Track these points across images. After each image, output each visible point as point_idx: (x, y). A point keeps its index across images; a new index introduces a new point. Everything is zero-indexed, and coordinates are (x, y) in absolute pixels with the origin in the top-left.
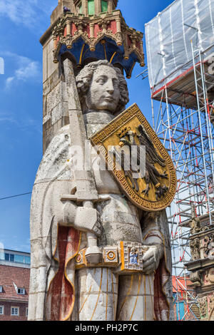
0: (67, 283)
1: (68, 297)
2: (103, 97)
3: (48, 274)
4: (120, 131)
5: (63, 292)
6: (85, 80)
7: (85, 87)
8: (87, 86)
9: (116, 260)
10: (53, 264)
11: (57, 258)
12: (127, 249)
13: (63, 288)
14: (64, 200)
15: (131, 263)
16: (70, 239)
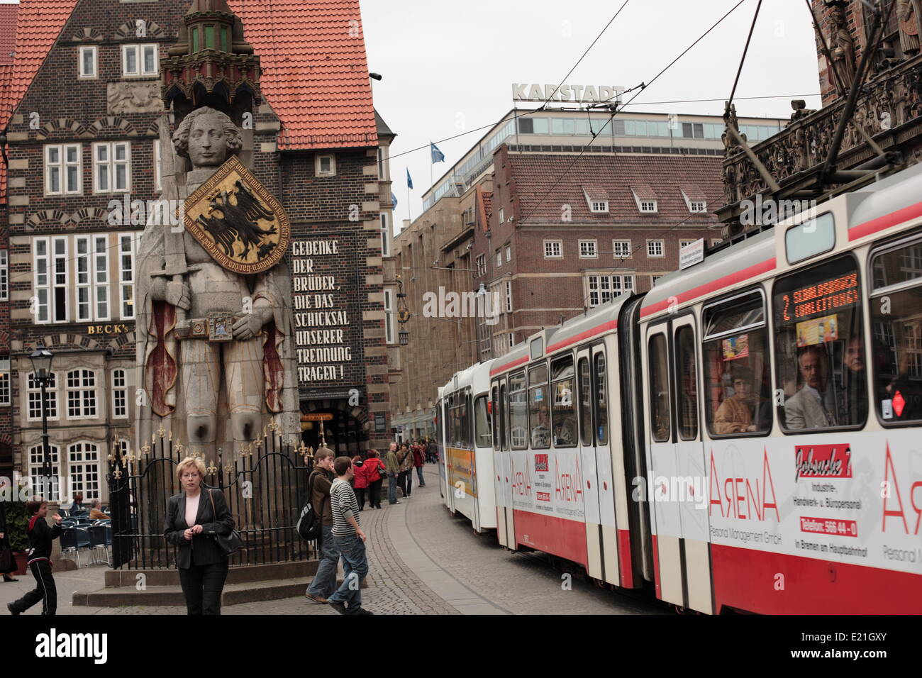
0: (168, 356)
1: (171, 367)
2: (200, 153)
3: (146, 348)
4: (209, 195)
5: (165, 363)
6: (181, 137)
7: (183, 145)
8: (185, 143)
9: (203, 333)
10: (150, 338)
11: (154, 332)
12: (212, 321)
13: (165, 359)
14: (153, 277)
15: (217, 334)
16: (166, 314)
